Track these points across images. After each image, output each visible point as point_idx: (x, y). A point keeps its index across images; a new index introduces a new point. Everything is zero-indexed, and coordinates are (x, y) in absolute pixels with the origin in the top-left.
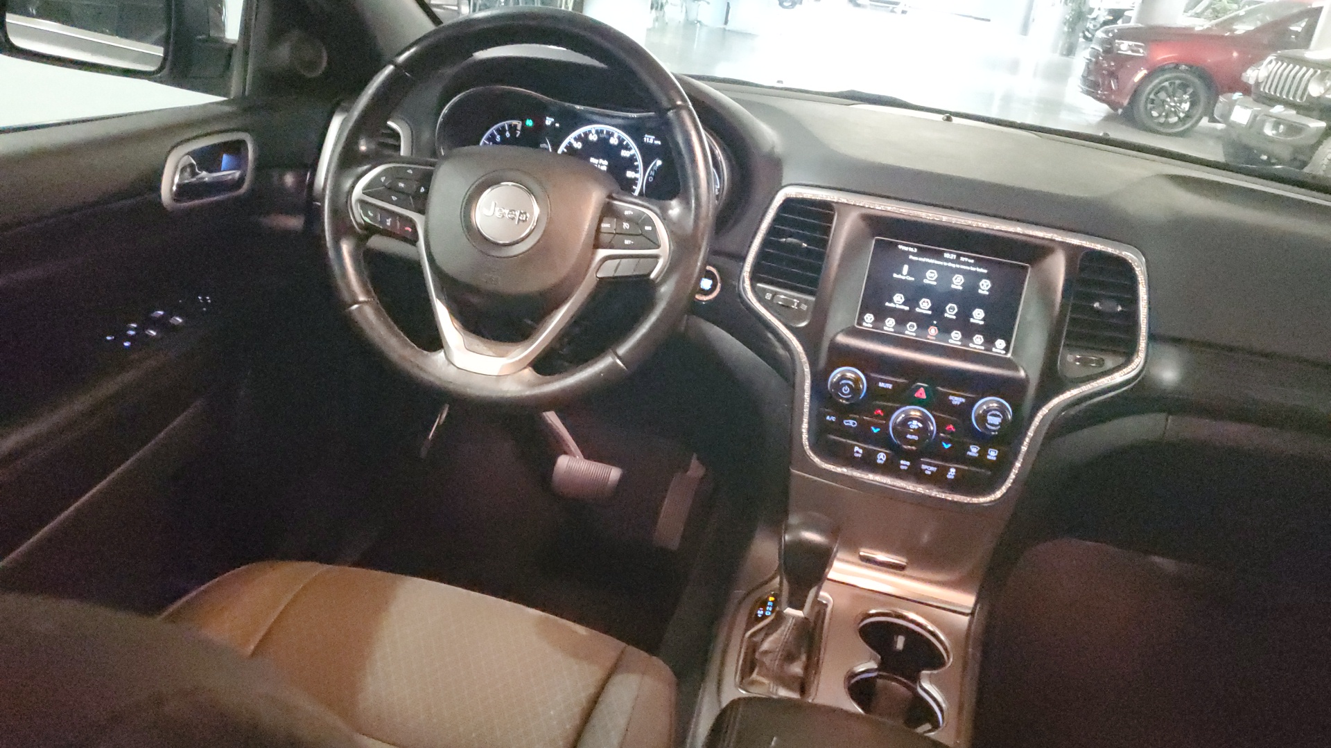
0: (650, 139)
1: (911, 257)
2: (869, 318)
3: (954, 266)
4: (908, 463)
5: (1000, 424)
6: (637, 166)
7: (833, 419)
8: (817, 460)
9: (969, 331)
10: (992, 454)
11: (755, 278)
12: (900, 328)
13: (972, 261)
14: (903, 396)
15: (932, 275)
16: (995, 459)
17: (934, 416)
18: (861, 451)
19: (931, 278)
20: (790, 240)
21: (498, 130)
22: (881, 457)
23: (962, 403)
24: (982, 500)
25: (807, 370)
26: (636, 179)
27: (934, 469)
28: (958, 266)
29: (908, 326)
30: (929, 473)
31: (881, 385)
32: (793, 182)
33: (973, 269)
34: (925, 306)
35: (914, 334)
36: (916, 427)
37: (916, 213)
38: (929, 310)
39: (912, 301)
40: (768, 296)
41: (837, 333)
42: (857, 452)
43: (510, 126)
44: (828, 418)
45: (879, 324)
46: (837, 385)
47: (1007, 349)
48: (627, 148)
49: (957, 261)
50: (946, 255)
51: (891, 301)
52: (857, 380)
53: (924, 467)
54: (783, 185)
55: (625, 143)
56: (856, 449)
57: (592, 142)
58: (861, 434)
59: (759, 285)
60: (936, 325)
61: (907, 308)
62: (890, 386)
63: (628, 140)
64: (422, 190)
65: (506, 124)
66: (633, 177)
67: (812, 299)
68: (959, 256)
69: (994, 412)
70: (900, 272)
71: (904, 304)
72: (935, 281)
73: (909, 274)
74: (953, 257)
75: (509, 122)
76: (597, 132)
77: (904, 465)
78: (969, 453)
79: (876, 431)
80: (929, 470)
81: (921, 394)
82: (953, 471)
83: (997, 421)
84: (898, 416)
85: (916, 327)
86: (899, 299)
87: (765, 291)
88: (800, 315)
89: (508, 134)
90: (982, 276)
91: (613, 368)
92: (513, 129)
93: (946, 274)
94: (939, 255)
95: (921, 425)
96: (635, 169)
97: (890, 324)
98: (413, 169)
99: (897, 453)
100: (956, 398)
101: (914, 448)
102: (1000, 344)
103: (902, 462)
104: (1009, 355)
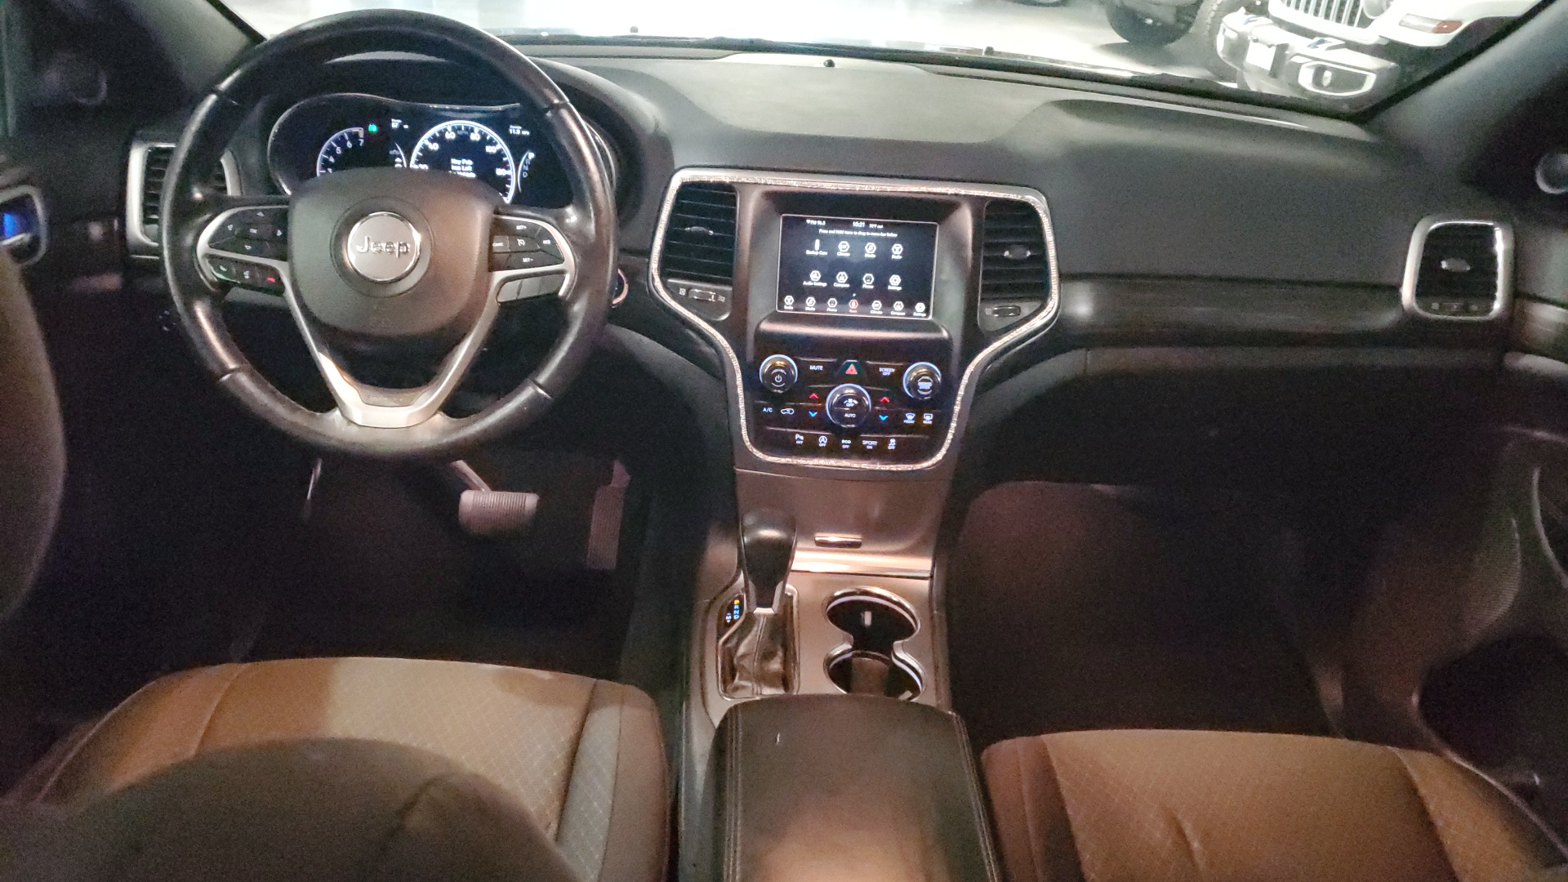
0: (516, 129)
1: (821, 231)
2: (789, 300)
3: (864, 234)
4: (849, 442)
5: (932, 388)
6: (507, 162)
7: (770, 410)
8: (759, 454)
9: (888, 299)
10: (928, 419)
11: (664, 275)
12: (821, 306)
13: (881, 227)
14: (835, 376)
15: (844, 247)
16: (930, 422)
17: (867, 390)
18: (802, 438)
19: (843, 250)
20: (695, 228)
21: (336, 141)
22: (823, 441)
23: (892, 373)
24: (925, 465)
25: (736, 363)
26: (508, 177)
27: (875, 443)
28: (868, 234)
29: (829, 302)
30: (871, 447)
31: (812, 368)
32: (687, 164)
33: (883, 235)
34: (842, 280)
35: (836, 310)
36: (852, 405)
37: (819, 185)
38: (846, 283)
39: (829, 277)
40: (683, 292)
41: (760, 322)
42: (799, 439)
43: (350, 134)
44: (765, 410)
45: (800, 305)
46: (770, 376)
47: (927, 311)
48: (492, 142)
49: (866, 229)
50: (856, 224)
51: (808, 279)
52: (787, 367)
53: (865, 442)
54: (677, 167)
55: (488, 138)
56: (797, 436)
57: (450, 140)
58: (800, 421)
59: (670, 280)
60: (855, 298)
61: (825, 285)
62: (821, 368)
63: (491, 134)
64: (279, 233)
65: (345, 132)
66: (504, 174)
67: (729, 289)
68: (867, 223)
69: (923, 378)
70: (812, 249)
71: (821, 280)
72: (848, 252)
73: (821, 249)
74: (862, 224)
75: (348, 130)
76: (455, 129)
77: (845, 444)
78: (905, 421)
79: (813, 415)
80: (870, 444)
81: (852, 370)
82: (893, 441)
83: (927, 386)
84: (833, 396)
85: (836, 303)
86: (815, 277)
87: (677, 287)
88: (719, 308)
89: (349, 145)
90: (893, 241)
91: (535, 400)
92: (354, 137)
93: (858, 243)
94: (847, 225)
95: (856, 402)
96: (505, 166)
97: (810, 304)
98: (263, 211)
99: (837, 433)
100: (885, 369)
101: (853, 426)
102: (920, 307)
103: (843, 441)
104: (930, 318)
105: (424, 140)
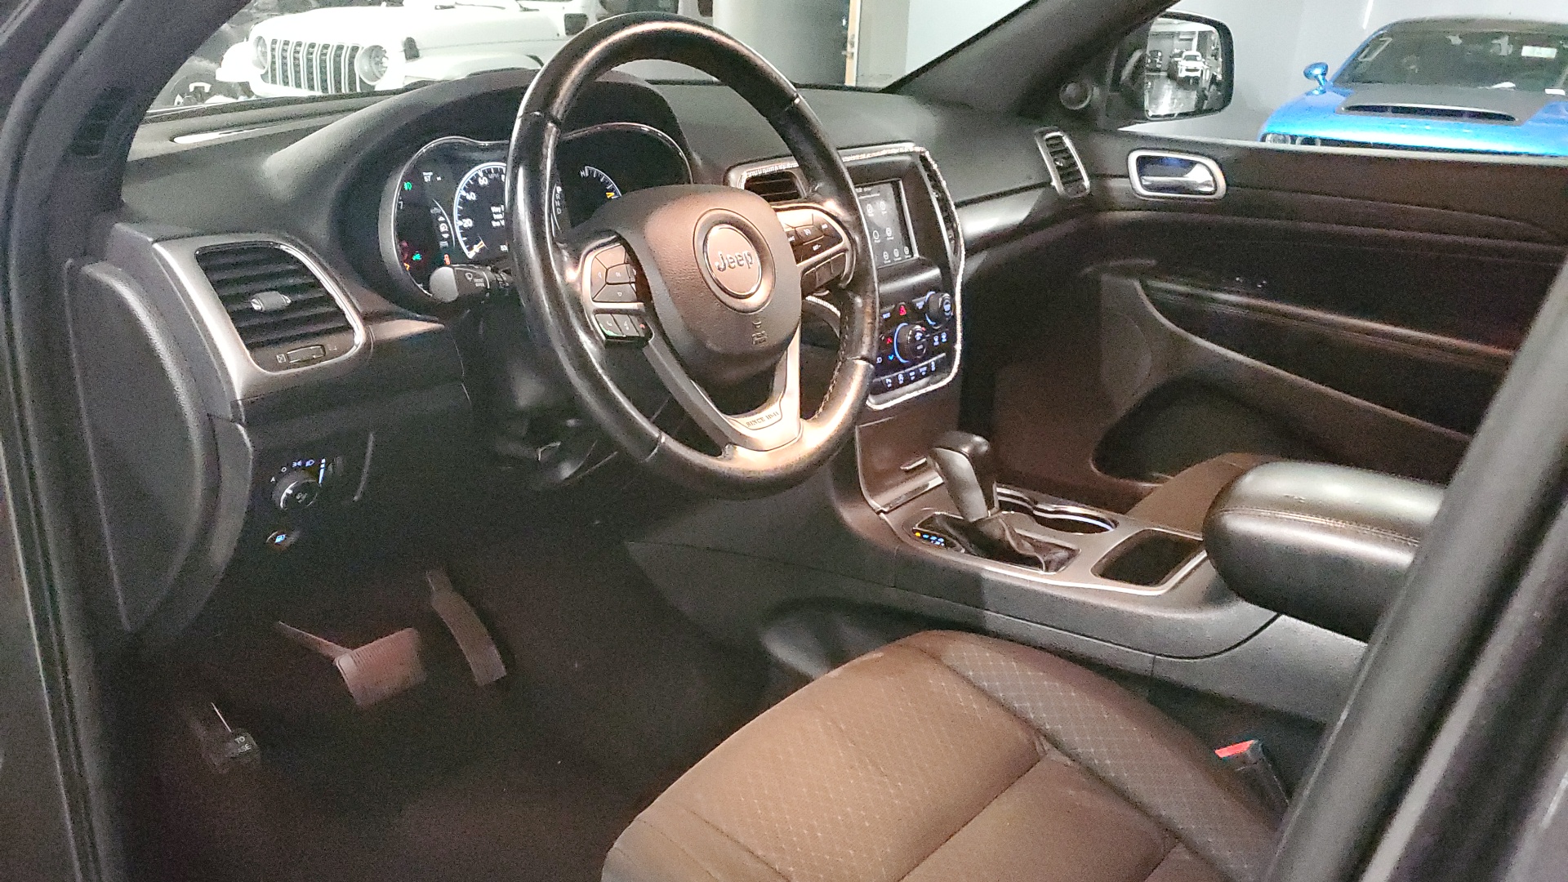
105: (460, 191)
